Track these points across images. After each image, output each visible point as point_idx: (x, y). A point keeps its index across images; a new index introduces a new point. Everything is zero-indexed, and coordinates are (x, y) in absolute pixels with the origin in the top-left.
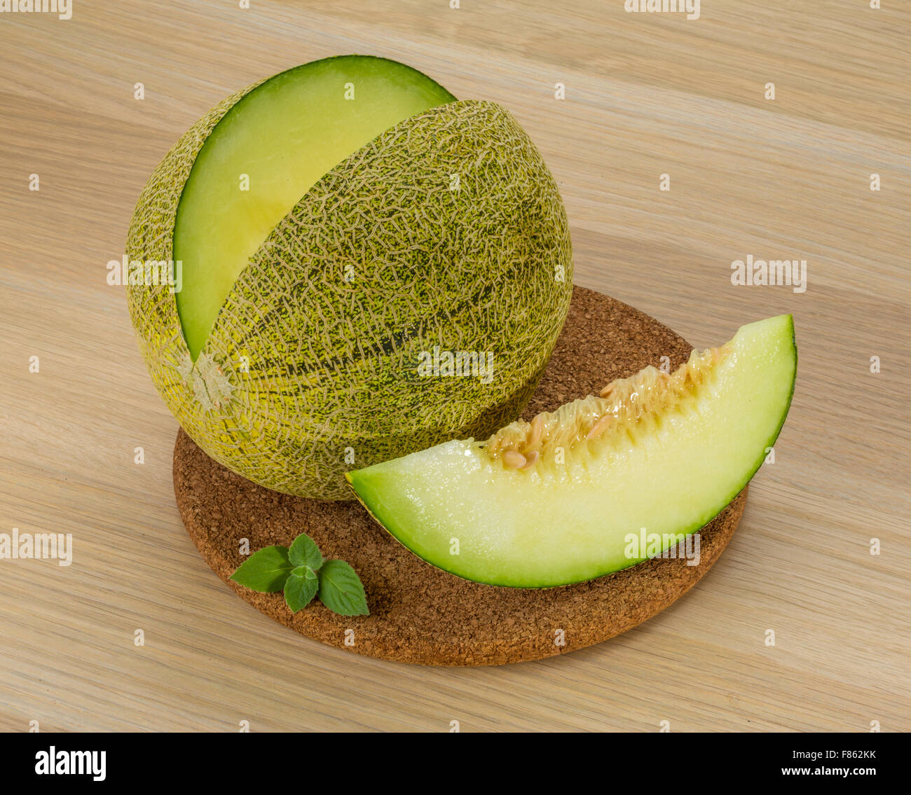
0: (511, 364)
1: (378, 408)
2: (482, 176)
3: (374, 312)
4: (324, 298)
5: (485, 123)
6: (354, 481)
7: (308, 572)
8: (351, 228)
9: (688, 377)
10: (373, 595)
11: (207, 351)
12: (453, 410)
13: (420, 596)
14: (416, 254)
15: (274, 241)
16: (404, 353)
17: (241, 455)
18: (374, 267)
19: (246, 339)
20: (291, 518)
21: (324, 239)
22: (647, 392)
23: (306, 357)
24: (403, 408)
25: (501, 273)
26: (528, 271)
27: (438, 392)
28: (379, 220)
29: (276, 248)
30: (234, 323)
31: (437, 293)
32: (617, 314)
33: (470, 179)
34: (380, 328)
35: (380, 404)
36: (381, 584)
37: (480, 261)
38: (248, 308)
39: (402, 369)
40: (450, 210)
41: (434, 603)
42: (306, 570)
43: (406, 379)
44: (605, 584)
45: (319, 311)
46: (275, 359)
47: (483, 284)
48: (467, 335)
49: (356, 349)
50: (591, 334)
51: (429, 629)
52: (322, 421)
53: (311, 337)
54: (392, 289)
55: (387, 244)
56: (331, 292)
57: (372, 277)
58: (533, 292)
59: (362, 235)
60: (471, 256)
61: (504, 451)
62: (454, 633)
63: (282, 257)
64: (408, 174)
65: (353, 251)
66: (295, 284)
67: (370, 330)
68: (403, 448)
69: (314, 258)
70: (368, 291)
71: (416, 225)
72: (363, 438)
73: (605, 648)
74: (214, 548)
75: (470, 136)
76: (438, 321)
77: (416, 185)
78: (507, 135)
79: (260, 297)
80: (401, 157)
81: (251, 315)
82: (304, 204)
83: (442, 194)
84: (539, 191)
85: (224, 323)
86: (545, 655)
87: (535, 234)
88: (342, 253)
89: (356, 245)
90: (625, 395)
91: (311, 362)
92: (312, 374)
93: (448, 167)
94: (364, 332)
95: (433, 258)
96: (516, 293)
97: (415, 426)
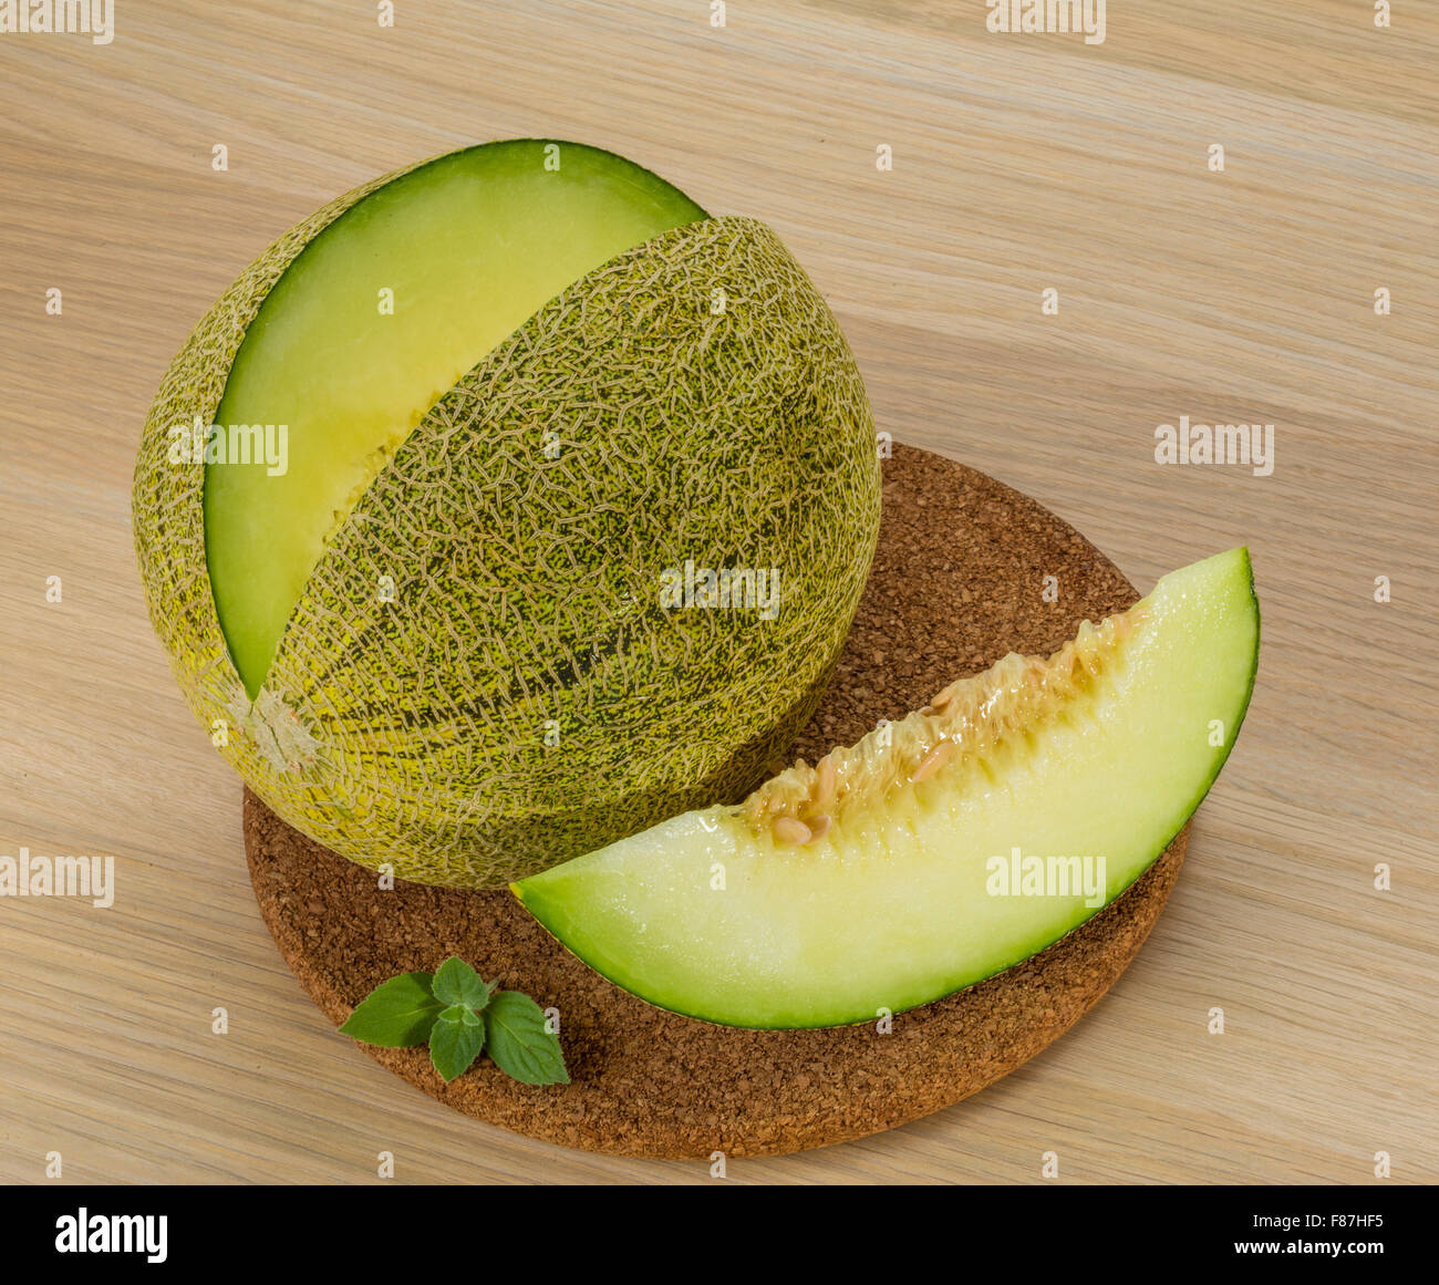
0: (779, 672)
1: (557, 771)
2: (711, 366)
3: (539, 621)
4: (456, 604)
5: (714, 265)
6: (526, 896)
7: (466, 1014)
8: (494, 485)
9: (1078, 664)
10: (576, 1042)
11: (272, 688)
12: (685, 759)
13: (654, 1040)
14: (604, 519)
15: (367, 512)
16: (594, 682)
17: (343, 838)
18: (536, 548)
19: (333, 671)
20: (438, 906)
21: (449, 507)
22: (1008, 697)
23: (434, 700)
24: (600, 766)
25: (752, 530)
26: (797, 517)
27: (657, 736)
28: (540, 467)
29: (371, 524)
30: (311, 645)
31: (644, 580)
32: (970, 496)
33: (691, 376)
34: (552, 647)
35: (561, 764)
36: (589, 1022)
37: (714, 516)
38: (332, 623)
39: (594, 708)
40: (658, 436)
41: (677, 1053)
42: (463, 1009)
43: (600, 722)
44: (958, 1003)
45: (449, 626)
46: (382, 703)
47: (722, 553)
48: (699, 641)
49: (515, 682)
50: (928, 535)
51: (669, 1103)
52: (467, 794)
53: (438, 667)
54: (569, 581)
55: (555, 507)
56: (466, 593)
57: (533, 564)
58: (809, 548)
59: (513, 494)
60: (699, 510)
61: (774, 818)
62: (711, 1106)
63: (382, 538)
64: (586, 381)
65: (499, 524)
66: (406, 583)
67: (535, 651)
68: (606, 823)
69: (435, 537)
70: (527, 589)
71: (602, 469)
72: (538, 815)
73: (962, 1113)
74: (315, 967)
75: (688, 297)
76: (649, 624)
77: (599, 399)
78: (752, 281)
79: (349, 605)
80: (572, 351)
81: (337, 634)
82: (413, 447)
83: (644, 410)
84: (811, 371)
85: (295, 646)
86: (862, 1134)
87: (807, 451)
88: (482, 528)
89: (503, 513)
90: (972, 706)
91: (440, 707)
92: (443, 725)
93: (652, 360)
94: (526, 655)
95: (635, 522)
96: (780, 558)
97: (622, 790)
